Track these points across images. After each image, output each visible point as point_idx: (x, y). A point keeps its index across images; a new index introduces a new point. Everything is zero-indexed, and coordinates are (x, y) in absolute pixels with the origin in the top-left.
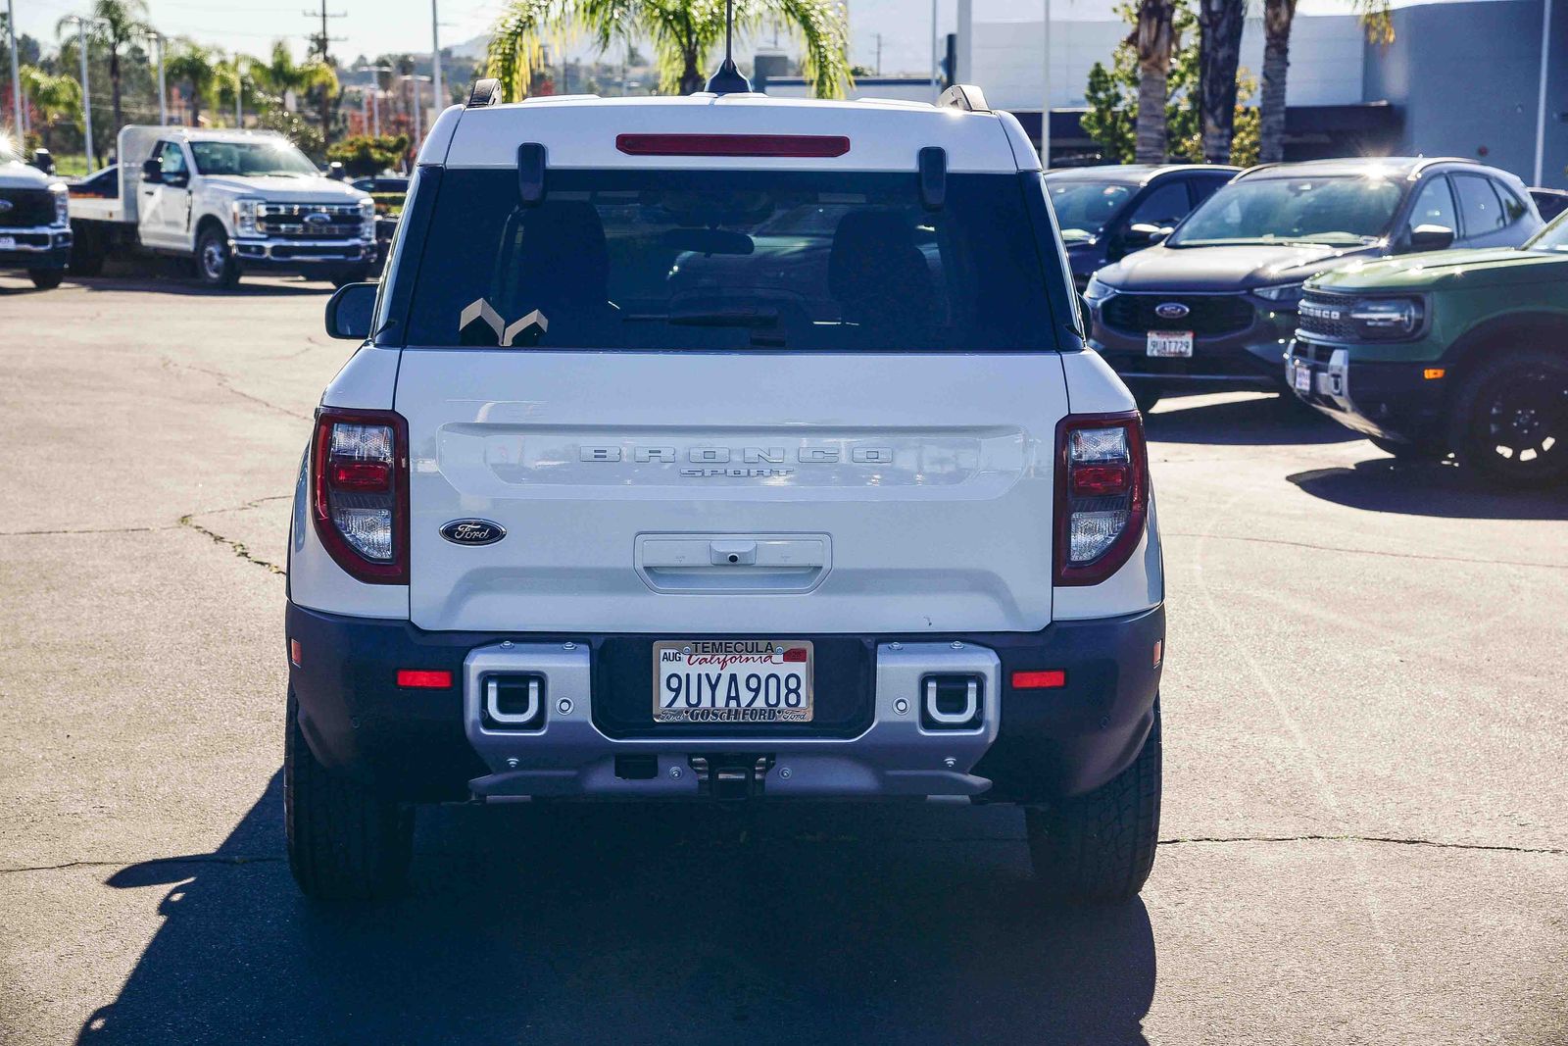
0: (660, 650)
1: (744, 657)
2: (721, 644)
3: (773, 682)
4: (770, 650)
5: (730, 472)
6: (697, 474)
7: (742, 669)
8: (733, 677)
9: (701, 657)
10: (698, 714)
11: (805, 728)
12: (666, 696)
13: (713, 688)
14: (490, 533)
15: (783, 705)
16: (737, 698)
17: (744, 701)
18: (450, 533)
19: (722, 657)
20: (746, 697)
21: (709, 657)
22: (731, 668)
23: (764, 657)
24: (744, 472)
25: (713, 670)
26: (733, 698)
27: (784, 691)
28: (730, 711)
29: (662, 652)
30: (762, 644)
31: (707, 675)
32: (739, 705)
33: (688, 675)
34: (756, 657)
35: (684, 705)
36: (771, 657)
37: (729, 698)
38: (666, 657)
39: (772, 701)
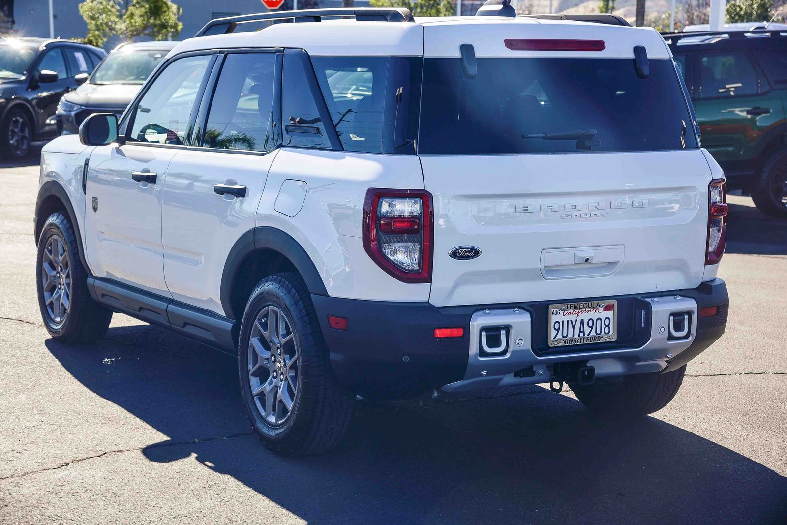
0: (552, 309)
1: (587, 310)
2: (578, 304)
3: (599, 321)
4: (599, 305)
5: (583, 215)
6: (568, 217)
7: (586, 316)
8: (582, 321)
9: (569, 312)
10: (567, 341)
11: (614, 344)
12: (553, 333)
13: (573, 327)
14: (474, 253)
15: (603, 333)
16: (583, 331)
17: (586, 333)
18: (455, 255)
19: (577, 311)
20: (587, 330)
21: (572, 311)
22: (582, 316)
23: (595, 309)
24: (589, 215)
25: (573, 317)
26: (581, 332)
27: (603, 326)
28: (581, 338)
29: (552, 310)
30: (595, 303)
31: (571, 321)
32: (584, 335)
33: (563, 321)
34: (592, 310)
35: (561, 337)
36: (598, 309)
37: (580, 332)
38: (554, 313)
39: (598, 332)
